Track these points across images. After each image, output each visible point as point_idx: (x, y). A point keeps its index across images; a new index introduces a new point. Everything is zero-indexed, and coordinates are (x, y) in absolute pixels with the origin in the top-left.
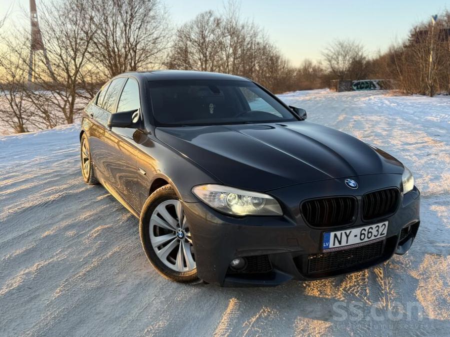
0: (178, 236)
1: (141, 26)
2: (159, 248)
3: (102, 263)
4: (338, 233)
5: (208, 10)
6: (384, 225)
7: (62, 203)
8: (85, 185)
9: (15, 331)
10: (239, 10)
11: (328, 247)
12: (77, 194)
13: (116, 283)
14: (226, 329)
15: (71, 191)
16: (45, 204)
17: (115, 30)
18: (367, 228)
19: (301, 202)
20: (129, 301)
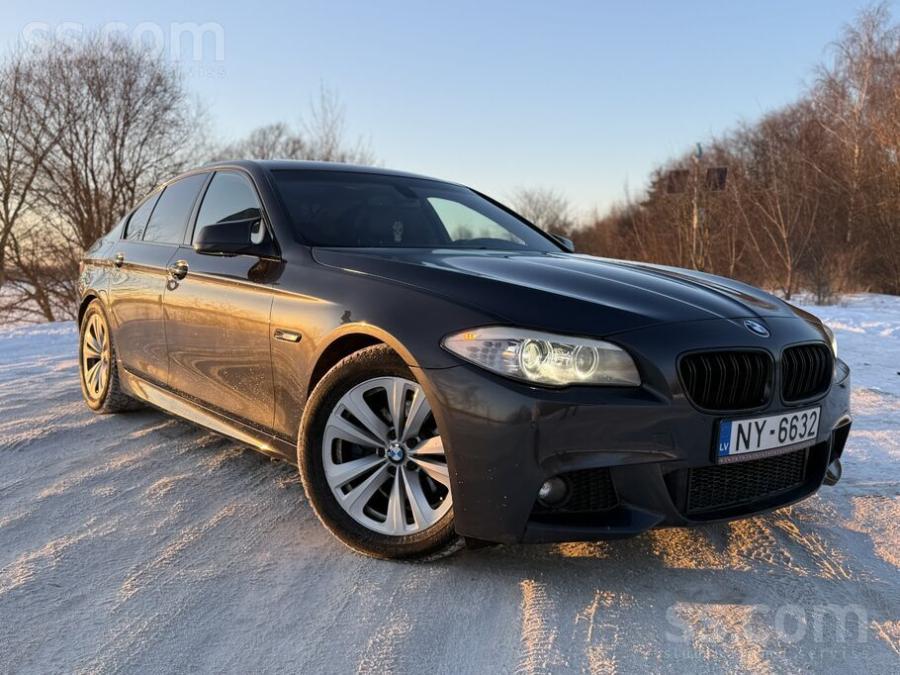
0: (390, 458)
1: (145, 139)
2: (345, 490)
3: (205, 537)
4: (745, 423)
5: (274, 123)
6: (814, 413)
7: (54, 445)
8: (90, 415)
9: (60, 663)
10: (343, 122)
11: (726, 454)
12: (82, 430)
13: (256, 568)
14: (544, 629)
15: (64, 425)
16: (16, 447)
17: (90, 146)
18: (789, 416)
19: (677, 357)
20: (302, 596)
